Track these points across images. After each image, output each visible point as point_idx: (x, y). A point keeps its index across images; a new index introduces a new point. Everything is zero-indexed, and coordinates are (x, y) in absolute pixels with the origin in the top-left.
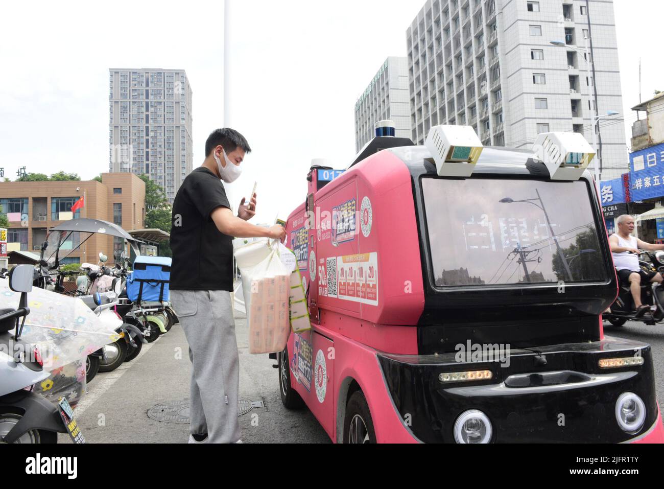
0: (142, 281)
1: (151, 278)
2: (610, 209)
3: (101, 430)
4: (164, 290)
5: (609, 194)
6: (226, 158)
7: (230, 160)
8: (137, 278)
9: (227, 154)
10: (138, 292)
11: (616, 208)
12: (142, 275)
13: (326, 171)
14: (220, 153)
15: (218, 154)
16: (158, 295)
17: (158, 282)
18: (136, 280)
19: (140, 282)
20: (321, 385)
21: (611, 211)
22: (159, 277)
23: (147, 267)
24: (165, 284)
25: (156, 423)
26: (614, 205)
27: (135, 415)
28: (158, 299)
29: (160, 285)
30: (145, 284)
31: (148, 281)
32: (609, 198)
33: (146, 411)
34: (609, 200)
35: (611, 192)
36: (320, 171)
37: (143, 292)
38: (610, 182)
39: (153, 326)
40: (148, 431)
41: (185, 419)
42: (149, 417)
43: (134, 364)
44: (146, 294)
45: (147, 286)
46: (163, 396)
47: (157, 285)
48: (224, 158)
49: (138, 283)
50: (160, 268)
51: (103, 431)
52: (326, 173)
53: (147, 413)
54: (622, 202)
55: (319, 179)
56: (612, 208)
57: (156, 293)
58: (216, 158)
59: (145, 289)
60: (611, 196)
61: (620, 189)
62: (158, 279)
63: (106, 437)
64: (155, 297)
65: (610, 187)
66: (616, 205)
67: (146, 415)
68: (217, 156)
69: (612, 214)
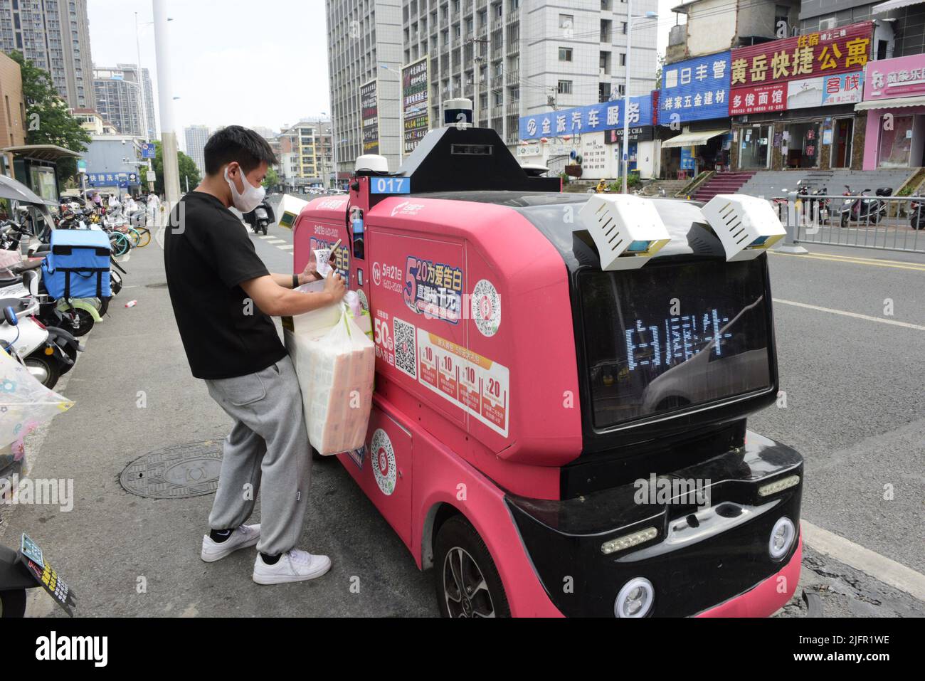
0: (68, 271)
1: (81, 266)
2: (634, 131)
3: (62, 522)
4: (102, 282)
5: (635, 113)
6: (245, 180)
7: (250, 183)
8: (59, 266)
9: (246, 174)
10: (63, 286)
11: (641, 131)
12: (66, 262)
13: (381, 180)
14: (234, 173)
15: (231, 175)
16: (94, 288)
17: (92, 270)
18: (59, 270)
19: (64, 273)
20: (385, 473)
21: (635, 134)
22: (93, 265)
23: (74, 251)
24: (103, 273)
25: (138, 499)
26: (639, 127)
27: (103, 487)
28: (95, 294)
29: (95, 275)
30: (72, 275)
31: (77, 270)
32: (635, 118)
33: (117, 478)
34: (634, 121)
35: (638, 111)
36: (373, 179)
37: (71, 286)
38: (638, 100)
39: (81, 314)
40: (133, 518)
41: (178, 489)
42: (124, 489)
43: (70, 382)
44: (74, 289)
45: (76, 278)
46: (132, 444)
47: (92, 275)
48: (241, 178)
49: (63, 274)
50: (94, 251)
51: (66, 523)
52: (382, 183)
53: (119, 482)
54: (648, 124)
55: (372, 192)
56: (637, 131)
57: (92, 286)
58: (229, 181)
59: (73, 281)
60: (637, 115)
61: (648, 107)
62: (91, 266)
63: (74, 535)
64: (89, 292)
65: (637, 105)
66: (642, 127)
67: (118, 485)
68: (231, 179)
69: (636, 137)
